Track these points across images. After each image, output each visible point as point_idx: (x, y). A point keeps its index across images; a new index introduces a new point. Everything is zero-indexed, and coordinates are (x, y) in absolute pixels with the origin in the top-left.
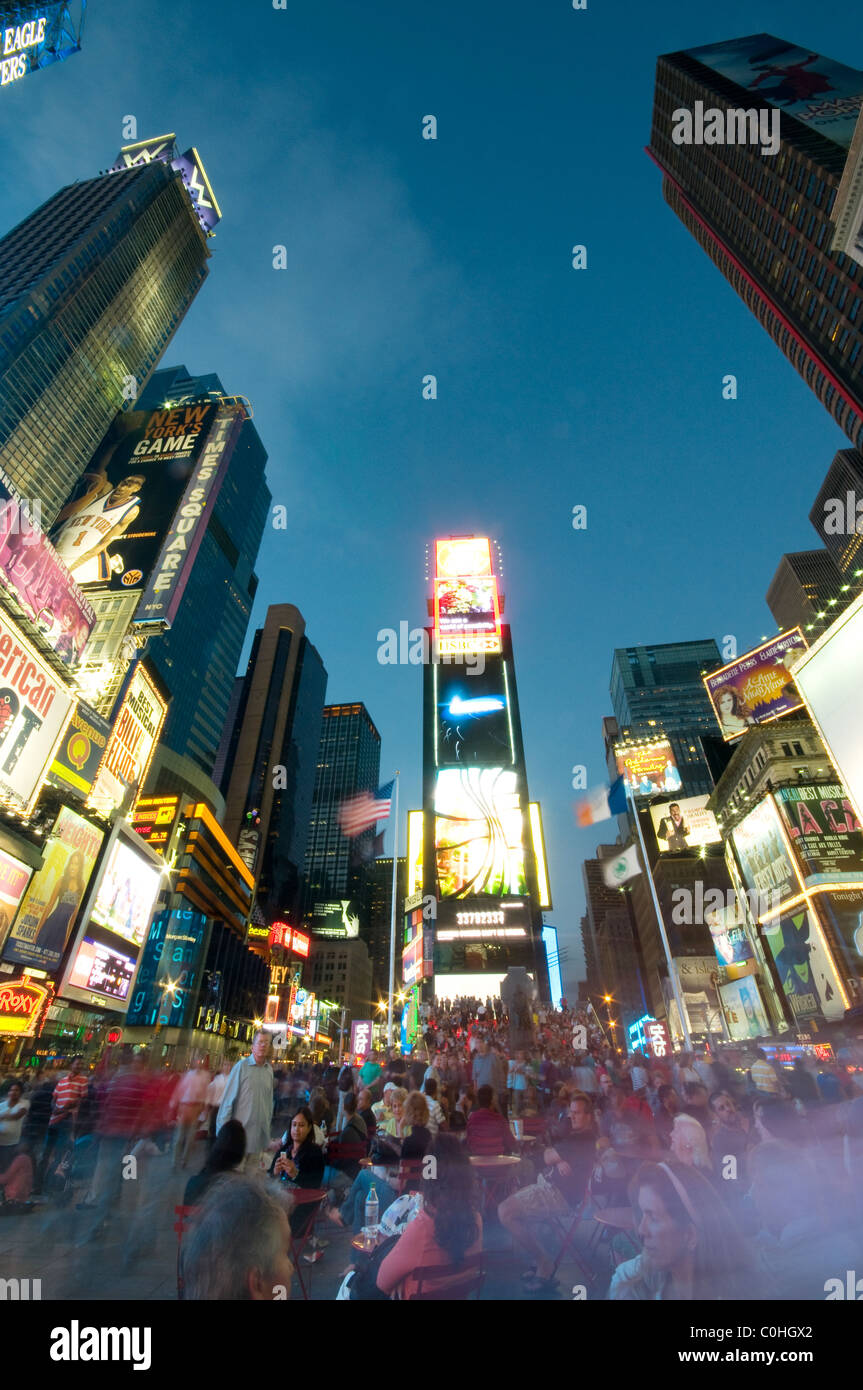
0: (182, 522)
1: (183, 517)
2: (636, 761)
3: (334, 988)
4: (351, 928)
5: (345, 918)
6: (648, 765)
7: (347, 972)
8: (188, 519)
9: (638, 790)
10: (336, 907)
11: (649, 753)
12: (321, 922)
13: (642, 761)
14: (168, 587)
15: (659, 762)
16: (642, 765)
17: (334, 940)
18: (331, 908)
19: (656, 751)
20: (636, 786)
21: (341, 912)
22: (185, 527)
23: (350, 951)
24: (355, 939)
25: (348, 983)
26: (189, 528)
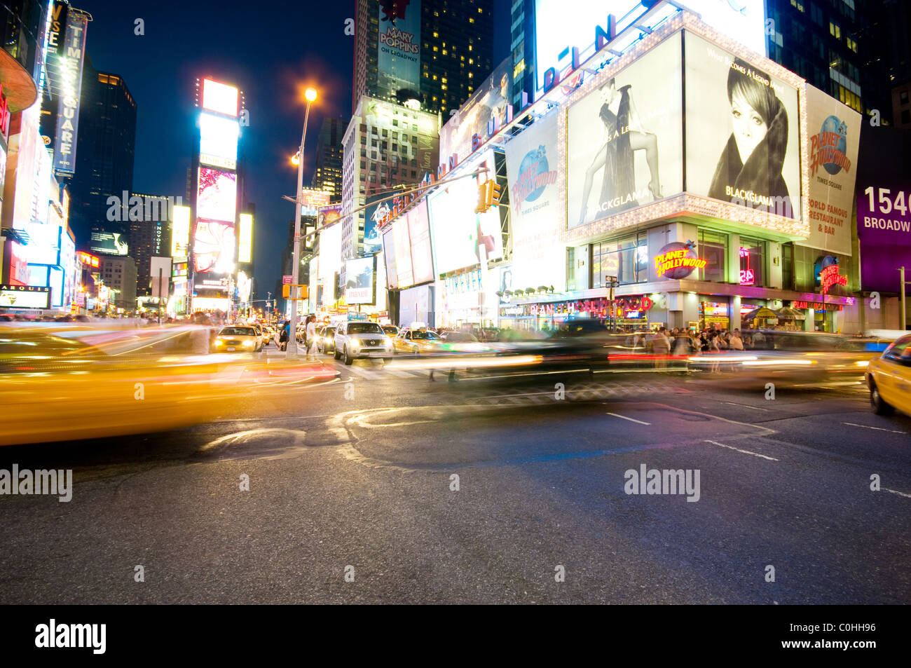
0: (66, 110)
1: (66, 107)
2: (312, 198)
3: (113, 282)
4: (122, 249)
5: (117, 243)
6: (317, 201)
7: (122, 274)
8: (69, 108)
9: (309, 213)
10: (110, 237)
11: (319, 196)
12: (99, 244)
13: (315, 198)
14: (69, 152)
15: (322, 201)
16: (314, 201)
17: (109, 255)
18: (105, 237)
19: (322, 195)
20: (308, 210)
21: (114, 240)
22: (69, 114)
23: (123, 263)
24: (125, 256)
25: (122, 280)
26: (72, 116)
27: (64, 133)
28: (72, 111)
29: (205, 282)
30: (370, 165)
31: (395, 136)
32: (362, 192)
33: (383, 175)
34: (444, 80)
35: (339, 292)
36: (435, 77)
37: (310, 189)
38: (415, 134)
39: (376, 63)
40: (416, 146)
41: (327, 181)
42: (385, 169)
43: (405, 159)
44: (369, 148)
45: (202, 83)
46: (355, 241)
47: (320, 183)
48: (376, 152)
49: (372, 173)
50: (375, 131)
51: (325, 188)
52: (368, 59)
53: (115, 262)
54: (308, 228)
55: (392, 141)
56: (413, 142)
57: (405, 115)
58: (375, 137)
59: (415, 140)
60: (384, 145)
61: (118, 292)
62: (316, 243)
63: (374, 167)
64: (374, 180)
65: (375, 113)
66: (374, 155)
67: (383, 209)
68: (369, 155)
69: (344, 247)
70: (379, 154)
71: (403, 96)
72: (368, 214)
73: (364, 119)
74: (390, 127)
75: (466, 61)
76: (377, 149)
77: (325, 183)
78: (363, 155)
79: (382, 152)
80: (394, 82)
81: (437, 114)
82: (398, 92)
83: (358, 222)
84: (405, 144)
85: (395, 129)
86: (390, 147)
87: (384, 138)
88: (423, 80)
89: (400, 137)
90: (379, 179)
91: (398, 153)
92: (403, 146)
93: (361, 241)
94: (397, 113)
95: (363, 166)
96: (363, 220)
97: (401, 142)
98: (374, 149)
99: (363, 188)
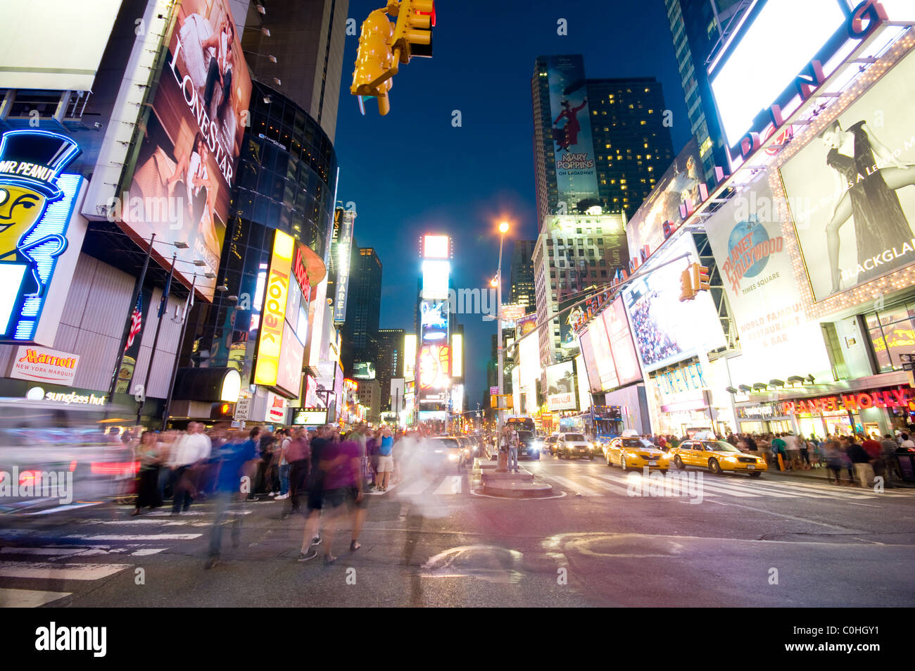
0: (341, 278)
1: (341, 276)
2: (509, 312)
4: (372, 374)
5: (368, 370)
7: (372, 394)
8: (343, 277)
10: (364, 365)
11: (516, 309)
12: (357, 372)
13: (512, 312)
14: (342, 307)
15: (519, 314)
16: (512, 314)
17: (364, 380)
18: (362, 366)
19: (518, 308)
20: (507, 323)
21: (367, 368)
23: (372, 385)
24: (374, 380)
25: (371, 399)
26: (344, 282)
27: (340, 294)
28: (345, 279)
29: (428, 397)
30: (559, 274)
31: (580, 242)
32: (554, 299)
33: (573, 280)
34: (623, 181)
35: (541, 399)
36: (613, 182)
37: (507, 305)
38: (600, 236)
39: (556, 186)
40: (601, 247)
41: (522, 295)
42: (574, 274)
43: (593, 262)
44: (557, 259)
45: (423, 239)
46: (553, 347)
47: (516, 297)
48: (563, 261)
49: (562, 280)
50: (560, 242)
51: (520, 301)
52: (548, 185)
53: (367, 385)
54: (508, 340)
55: (578, 248)
56: (599, 243)
57: (588, 222)
58: (562, 247)
59: (600, 241)
60: (571, 252)
61: (369, 409)
62: (516, 353)
63: (563, 275)
64: (564, 287)
65: (559, 227)
66: (562, 264)
67: (577, 312)
68: (557, 265)
69: (542, 354)
70: (566, 262)
71: (583, 206)
72: (562, 320)
73: (550, 235)
74: (575, 236)
75: (644, 158)
76: (565, 258)
77: (520, 297)
78: (552, 265)
79: (569, 260)
80: (574, 196)
81: (620, 213)
82: (578, 204)
83: (553, 328)
84: (591, 247)
85: (579, 236)
86: (577, 253)
87: (570, 246)
88: (601, 187)
89: (585, 242)
90: (569, 284)
91: (586, 257)
92: (590, 250)
93: (558, 346)
94: (580, 222)
95: (553, 276)
96: (558, 325)
97: (586, 246)
98: (562, 258)
99: (555, 295)
